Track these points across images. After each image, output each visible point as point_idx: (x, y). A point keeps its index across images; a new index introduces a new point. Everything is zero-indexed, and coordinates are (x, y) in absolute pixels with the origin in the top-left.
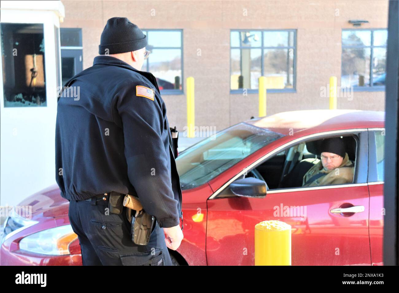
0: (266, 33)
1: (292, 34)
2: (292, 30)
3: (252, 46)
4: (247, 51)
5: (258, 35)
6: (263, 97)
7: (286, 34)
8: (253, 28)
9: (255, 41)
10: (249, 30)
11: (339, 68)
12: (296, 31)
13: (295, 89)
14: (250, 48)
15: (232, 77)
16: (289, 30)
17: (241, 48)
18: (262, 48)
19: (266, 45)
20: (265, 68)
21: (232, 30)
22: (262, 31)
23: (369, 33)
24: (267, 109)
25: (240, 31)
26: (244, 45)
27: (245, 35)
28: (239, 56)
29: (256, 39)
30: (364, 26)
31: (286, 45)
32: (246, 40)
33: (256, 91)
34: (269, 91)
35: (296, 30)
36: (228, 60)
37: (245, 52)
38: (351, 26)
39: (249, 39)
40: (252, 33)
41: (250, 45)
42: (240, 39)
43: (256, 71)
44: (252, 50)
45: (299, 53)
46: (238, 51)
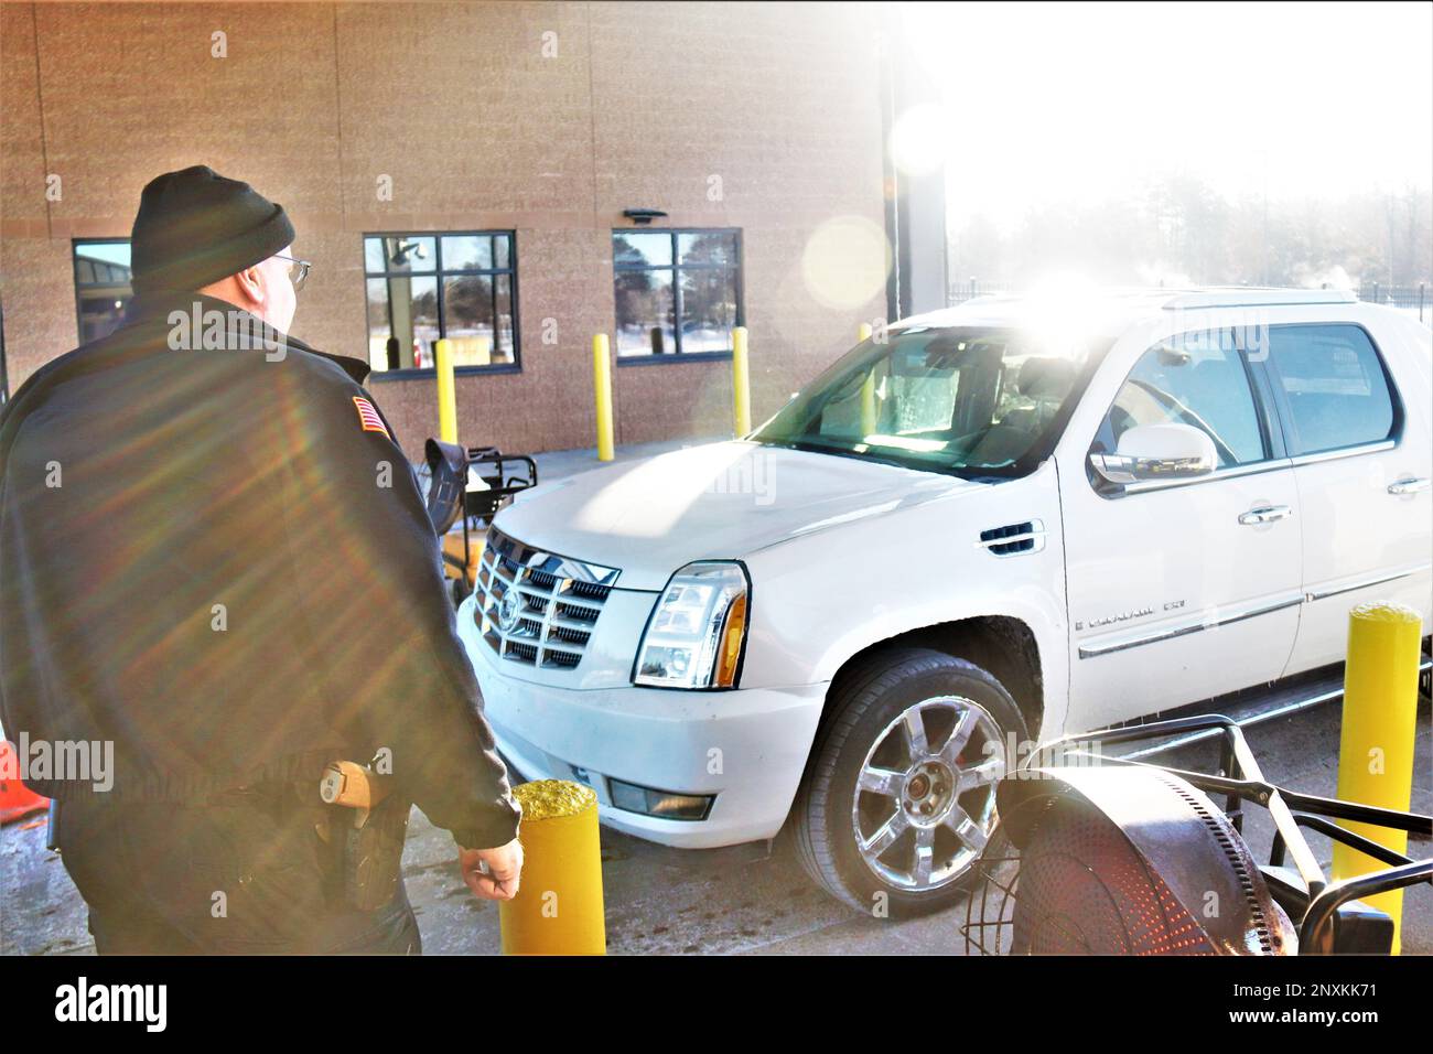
0: (445, 241)
1: (503, 241)
2: (502, 232)
3: (414, 270)
4: (403, 281)
5: (426, 246)
6: (447, 385)
7: (485, 241)
8: (415, 229)
9: (421, 258)
10: (405, 235)
11: (611, 313)
12: (512, 235)
13: (517, 366)
14: (409, 274)
15: (372, 341)
16: (493, 234)
17: (388, 276)
18: (439, 272)
19: (446, 266)
20: (447, 318)
21: (368, 235)
22: (438, 236)
23: (667, 238)
24: (458, 413)
25: (383, 236)
26: (394, 268)
27: (397, 246)
28: (385, 292)
29: (421, 253)
30: (657, 223)
31: (487, 265)
32: (399, 258)
33: (432, 374)
34: (460, 372)
35: (514, 232)
36: (362, 304)
37: (398, 283)
38: (629, 223)
39: (407, 254)
40: (411, 241)
41: (409, 268)
42: (386, 256)
43: (422, 324)
44: (415, 281)
45: (522, 282)
46: (383, 281)
